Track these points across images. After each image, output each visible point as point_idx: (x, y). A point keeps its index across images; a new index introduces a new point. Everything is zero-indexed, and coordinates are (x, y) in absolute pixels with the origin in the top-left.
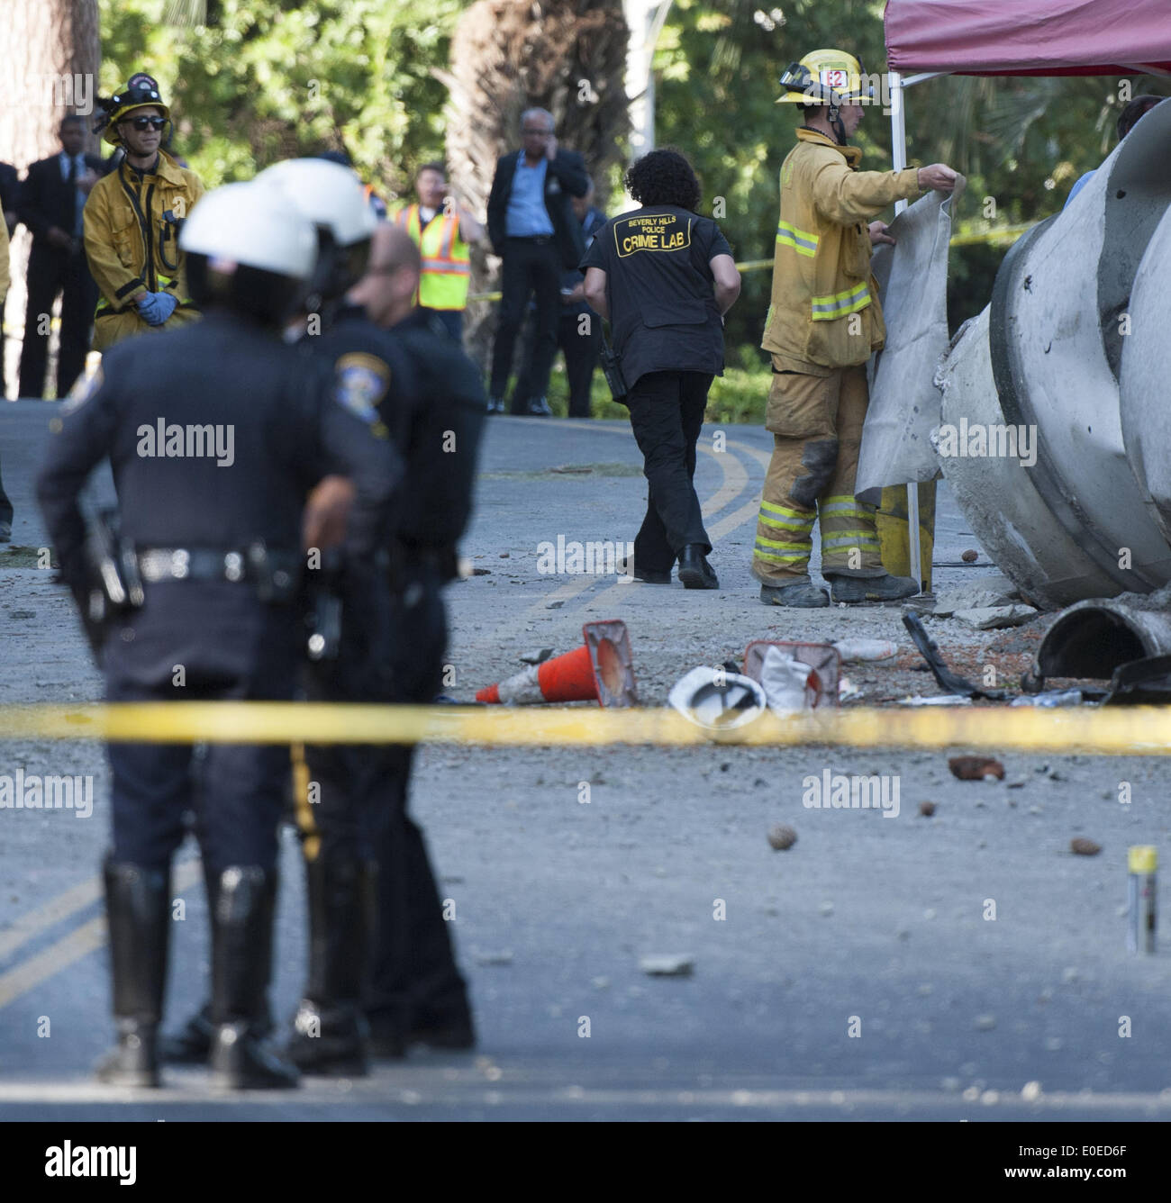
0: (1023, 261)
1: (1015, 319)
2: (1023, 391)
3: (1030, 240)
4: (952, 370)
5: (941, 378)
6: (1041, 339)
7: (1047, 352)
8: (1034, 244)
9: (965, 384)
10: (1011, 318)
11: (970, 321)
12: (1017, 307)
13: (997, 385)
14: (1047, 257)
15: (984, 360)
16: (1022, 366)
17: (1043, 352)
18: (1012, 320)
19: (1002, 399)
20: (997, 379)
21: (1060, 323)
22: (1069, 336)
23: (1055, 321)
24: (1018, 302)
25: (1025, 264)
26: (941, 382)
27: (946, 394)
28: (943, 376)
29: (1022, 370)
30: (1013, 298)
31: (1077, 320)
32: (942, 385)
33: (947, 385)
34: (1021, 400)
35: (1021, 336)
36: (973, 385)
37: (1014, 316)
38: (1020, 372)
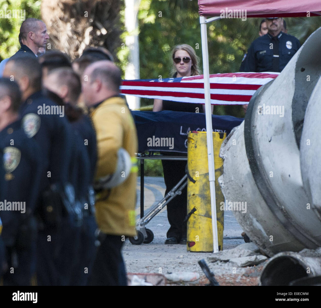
0: (259, 100)
1: (256, 127)
2: (259, 159)
3: (262, 91)
4: (228, 150)
5: (223, 153)
6: (267, 136)
7: (270, 141)
8: (264, 93)
9: (234, 156)
10: (254, 126)
11: (236, 128)
12: (257, 121)
13: (248, 157)
14: (269, 98)
15: (242, 145)
16: (259, 147)
17: (268, 142)
18: (254, 127)
19: (250, 163)
20: (248, 154)
21: (276, 128)
22: (280, 134)
23: (273, 127)
24: (257, 119)
25: (260, 102)
26: (223, 156)
27: (225, 161)
28: (224, 153)
29: (259, 150)
30: (255, 117)
31: (283, 127)
32: (224, 157)
33: (226, 157)
34: (258, 163)
35: (258, 134)
36: (237, 157)
37: (255, 125)
38: (258, 151)
